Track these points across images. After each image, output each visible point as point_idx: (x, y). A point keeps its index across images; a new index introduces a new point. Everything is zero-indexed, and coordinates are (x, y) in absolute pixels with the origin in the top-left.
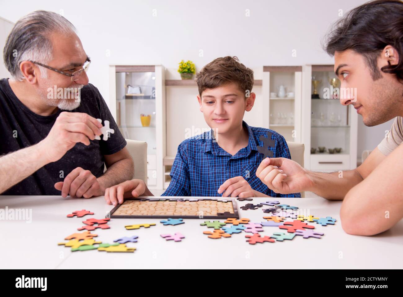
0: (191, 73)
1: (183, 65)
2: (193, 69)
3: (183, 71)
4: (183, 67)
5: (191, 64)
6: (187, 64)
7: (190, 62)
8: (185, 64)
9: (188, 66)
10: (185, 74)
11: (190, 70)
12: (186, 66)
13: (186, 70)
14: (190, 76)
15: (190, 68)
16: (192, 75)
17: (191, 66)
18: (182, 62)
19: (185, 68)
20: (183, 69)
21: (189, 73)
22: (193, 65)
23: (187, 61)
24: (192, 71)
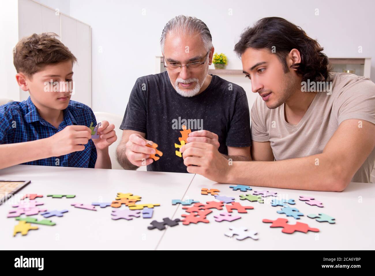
0: (223, 64)
1: (217, 57)
2: (225, 60)
3: (216, 62)
4: (217, 58)
5: (223, 56)
6: (220, 56)
7: (222, 55)
8: (219, 56)
9: (220, 58)
10: (218, 64)
11: (222, 62)
12: (219, 58)
13: (219, 61)
14: (222, 66)
15: (222, 60)
16: (224, 65)
17: (223, 58)
18: (216, 55)
19: (218, 60)
20: (216, 61)
21: (221, 64)
22: (225, 57)
23: (221, 54)
24: (224, 62)
